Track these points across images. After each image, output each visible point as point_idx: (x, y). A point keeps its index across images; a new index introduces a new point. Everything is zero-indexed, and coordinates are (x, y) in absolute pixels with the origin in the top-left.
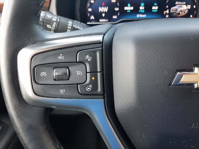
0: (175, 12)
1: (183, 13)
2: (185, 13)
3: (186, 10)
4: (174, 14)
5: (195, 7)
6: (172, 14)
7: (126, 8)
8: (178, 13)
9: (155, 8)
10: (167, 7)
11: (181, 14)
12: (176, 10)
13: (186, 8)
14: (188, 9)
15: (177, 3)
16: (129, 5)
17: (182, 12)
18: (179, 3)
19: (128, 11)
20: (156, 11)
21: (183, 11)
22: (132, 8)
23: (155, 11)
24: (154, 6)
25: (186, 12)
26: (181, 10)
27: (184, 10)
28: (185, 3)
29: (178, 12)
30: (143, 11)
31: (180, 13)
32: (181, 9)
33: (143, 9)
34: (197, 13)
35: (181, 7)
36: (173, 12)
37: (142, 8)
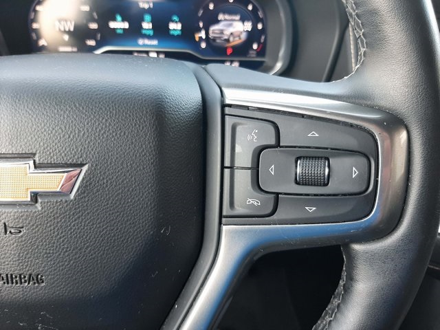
0: (220, 38)
1: (237, 39)
2: (240, 39)
3: (241, 33)
4: (218, 41)
5: (260, 26)
6: (214, 40)
7: (112, 25)
8: (225, 40)
9: (175, 27)
10: (201, 25)
11: (233, 41)
12: (222, 32)
13: (242, 30)
14: (247, 31)
15: (221, 17)
16: (119, 18)
17: (234, 37)
18: (227, 17)
19: (119, 31)
20: (179, 33)
21: (236, 34)
22: (126, 25)
23: (176, 33)
24: (173, 21)
25: (244, 37)
26: (232, 34)
27: (238, 33)
28: (238, 17)
29: (226, 37)
30: (151, 33)
31: (231, 39)
32: (231, 30)
33: (151, 27)
34: (265, 40)
35: (230, 25)
36: (215, 37)
37: (147, 25)
